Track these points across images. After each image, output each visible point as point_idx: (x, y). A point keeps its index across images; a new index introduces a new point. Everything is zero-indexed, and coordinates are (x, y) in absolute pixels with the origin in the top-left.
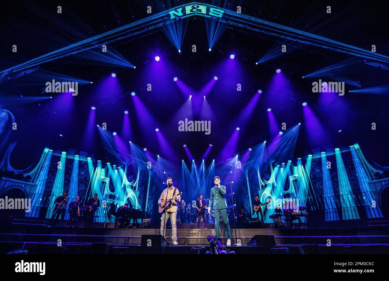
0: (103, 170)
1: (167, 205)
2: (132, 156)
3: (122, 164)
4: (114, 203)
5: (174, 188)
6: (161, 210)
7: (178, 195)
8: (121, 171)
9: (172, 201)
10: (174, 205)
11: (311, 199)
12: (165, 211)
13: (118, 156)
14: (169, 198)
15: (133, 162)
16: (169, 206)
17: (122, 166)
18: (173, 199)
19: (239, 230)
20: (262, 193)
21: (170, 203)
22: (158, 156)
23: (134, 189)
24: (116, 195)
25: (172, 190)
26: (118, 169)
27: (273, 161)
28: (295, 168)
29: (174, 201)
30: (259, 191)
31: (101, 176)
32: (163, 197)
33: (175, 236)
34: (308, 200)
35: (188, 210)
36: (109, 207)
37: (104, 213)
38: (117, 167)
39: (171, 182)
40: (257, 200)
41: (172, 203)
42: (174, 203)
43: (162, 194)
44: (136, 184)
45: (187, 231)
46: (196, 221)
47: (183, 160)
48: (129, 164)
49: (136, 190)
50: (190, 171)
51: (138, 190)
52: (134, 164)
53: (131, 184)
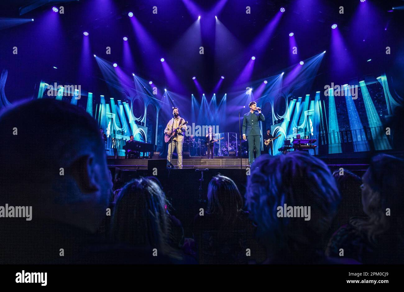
0: (108, 105)
1: (173, 134)
2: (137, 91)
3: (127, 99)
4: (123, 138)
5: (181, 118)
6: (167, 139)
7: (183, 125)
8: (127, 106)
9: (178, 130)
10: (180, 134)
11: (323, 134)
12: (171, 140)
13: (122, 90)
14: (175, 127)
15: (138, 97)
16: (176, 136)
17: (127, 101)
18: (178, 128)
19: (246, 160)
20: (274, 129)
21: (176, 133)
22: (166, 90)
23: (142, 125)
24: (125, 130)
25: (178, 120)
26: (123, 104)
27: (290, 95)
28: (312, 102)
29: (180, 131)
30: (271, 126)
31: (106, 112)
32: (169, 127)
33: (181, 163)
34: (320, 135)
35: (198, 144)
36: (119, 142)
37: (112, 147)
38: (122, 102)
39: (177, 112)
40: (268, 135)
41: (178, 132)
42: (180, 132)
43: (168, 124)
44: (144, 120)
45: (195, 160)
46: (206, 153)
47: (192, 95)
48: (135, 99)
49: (144, 126)
50: (200, 106)
51: (146, 126)
52: (140, 100)
53: (139, 120)
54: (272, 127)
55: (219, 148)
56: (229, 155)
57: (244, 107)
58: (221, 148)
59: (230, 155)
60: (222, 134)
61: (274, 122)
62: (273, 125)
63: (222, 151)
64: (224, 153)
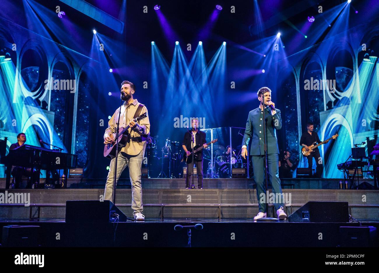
2: (31, 31)
8: (7, 64)
15: (34, 45)
17: (8, 53)
20: (327, 118)
23: (41, 107)
44: (46, 96)
46: (183, 172)
47: (153, 43)
48: (25, 50)
49: (47, 109)
50: (170, 67)
51: (51, 110)
52: (37, 51)
53: (35, 96)
54: (322, 115)
55: (210, 158)
56: (233, 177)
57: (263, 71)
58: (214, 159)
59: (235, 176)
60: (217, 131)
61: (327, 105)
62: (323, 110)
63: (217, 166)
64: (220, 170)
